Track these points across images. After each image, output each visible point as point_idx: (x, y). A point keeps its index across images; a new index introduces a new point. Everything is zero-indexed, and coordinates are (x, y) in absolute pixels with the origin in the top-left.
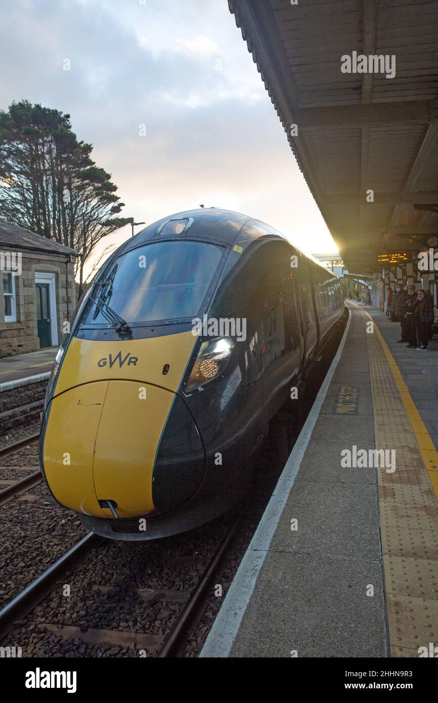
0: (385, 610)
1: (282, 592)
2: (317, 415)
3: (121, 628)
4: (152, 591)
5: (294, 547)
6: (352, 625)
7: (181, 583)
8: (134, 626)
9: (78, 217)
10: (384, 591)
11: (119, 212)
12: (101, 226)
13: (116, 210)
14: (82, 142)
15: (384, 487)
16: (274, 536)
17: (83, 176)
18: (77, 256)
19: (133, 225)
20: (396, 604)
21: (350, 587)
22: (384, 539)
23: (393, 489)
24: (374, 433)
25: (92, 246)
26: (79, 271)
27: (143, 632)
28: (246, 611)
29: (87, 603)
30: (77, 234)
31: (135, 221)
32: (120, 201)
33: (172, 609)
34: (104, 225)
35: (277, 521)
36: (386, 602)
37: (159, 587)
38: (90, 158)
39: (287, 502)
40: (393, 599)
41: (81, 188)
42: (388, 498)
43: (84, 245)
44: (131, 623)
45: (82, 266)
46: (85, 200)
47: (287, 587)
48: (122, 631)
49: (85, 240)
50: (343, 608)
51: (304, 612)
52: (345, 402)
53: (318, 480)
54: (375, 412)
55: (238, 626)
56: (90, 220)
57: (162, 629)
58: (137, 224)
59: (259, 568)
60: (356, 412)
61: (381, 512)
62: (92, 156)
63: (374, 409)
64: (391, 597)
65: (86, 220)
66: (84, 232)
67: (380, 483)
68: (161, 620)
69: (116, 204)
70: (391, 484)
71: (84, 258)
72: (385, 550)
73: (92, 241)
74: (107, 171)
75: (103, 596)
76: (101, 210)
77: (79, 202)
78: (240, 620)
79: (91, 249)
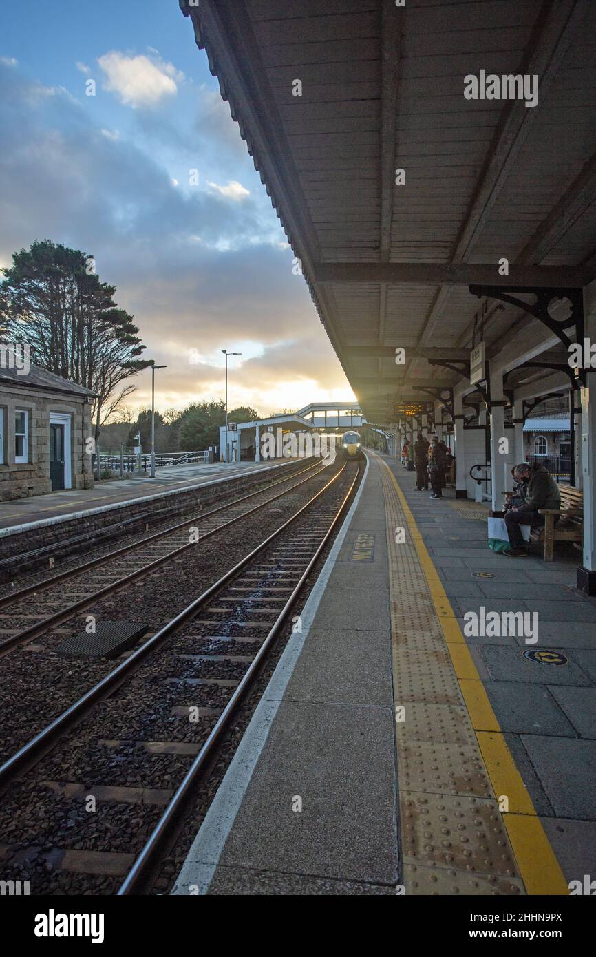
0: (396, 756)
1: (295, 742)
2: (334, 562)
3: (128, 784)
4: (162, 744)
5: (308, 696)
6: (363, 773)
7: (193, 735)
8: (142, 781)
9: (97, 357)
10: (395, 737)
11: (140, 354)
12: (121, 368)
13: (137, 352)
14: (105, 284)
15: (397, 633)
16: (288, 686)
17: (104, 317)
18: (95, 397)
19: (153, 368)
20: (406, 750)
21: (362, 734)
22: (396, 686)
23: (406, 636)
24: (389, 581)
25: (110, 388)
26: (96, 412)
27: (151, 787)
28: (257, 764)
29: (92, 759)
30: (95, 375)
31: (156, 364)
32: (141, 344)
33: (183, 762)
34: (124, 366)
35: (292, 670)
36: (396, 748)
37: (170, 740)
38: (112, 299)
39: (303, 651)
40: (403, 744)
41: (103, 328)
42: (401, 645)
43: (103, 386)
44: (139, 778)
45: (99, 407)
46: (105, 341)
47: (299, 737)
48: (129, 786)
49: (104, 381)
50: (354, 756)
51: (316, 762)
52: (362, 550)
53: (333, 627)
54: (390, 561)
55: (249, 778)
56: (109, 360)
57: (172, 783)
58: (158, 367)
59: (272, 719)
60: (372, 559)
61: (394, 659)
62: (114, 298)
63: (389, 557)
64: (401, 742)
65: (106, 362)
66: (103, 373)
67: (394, 630)
68: (170, 773)
69: (137, 347)
70: (404, 631)
71: (102, 399)
72: (397, 696)
73: (111, 382)
74: (129, 314)
75: (111, 750)
76: (121, 352)
77: (99, 343)
78: (251, 773)
79: (109, 391)
